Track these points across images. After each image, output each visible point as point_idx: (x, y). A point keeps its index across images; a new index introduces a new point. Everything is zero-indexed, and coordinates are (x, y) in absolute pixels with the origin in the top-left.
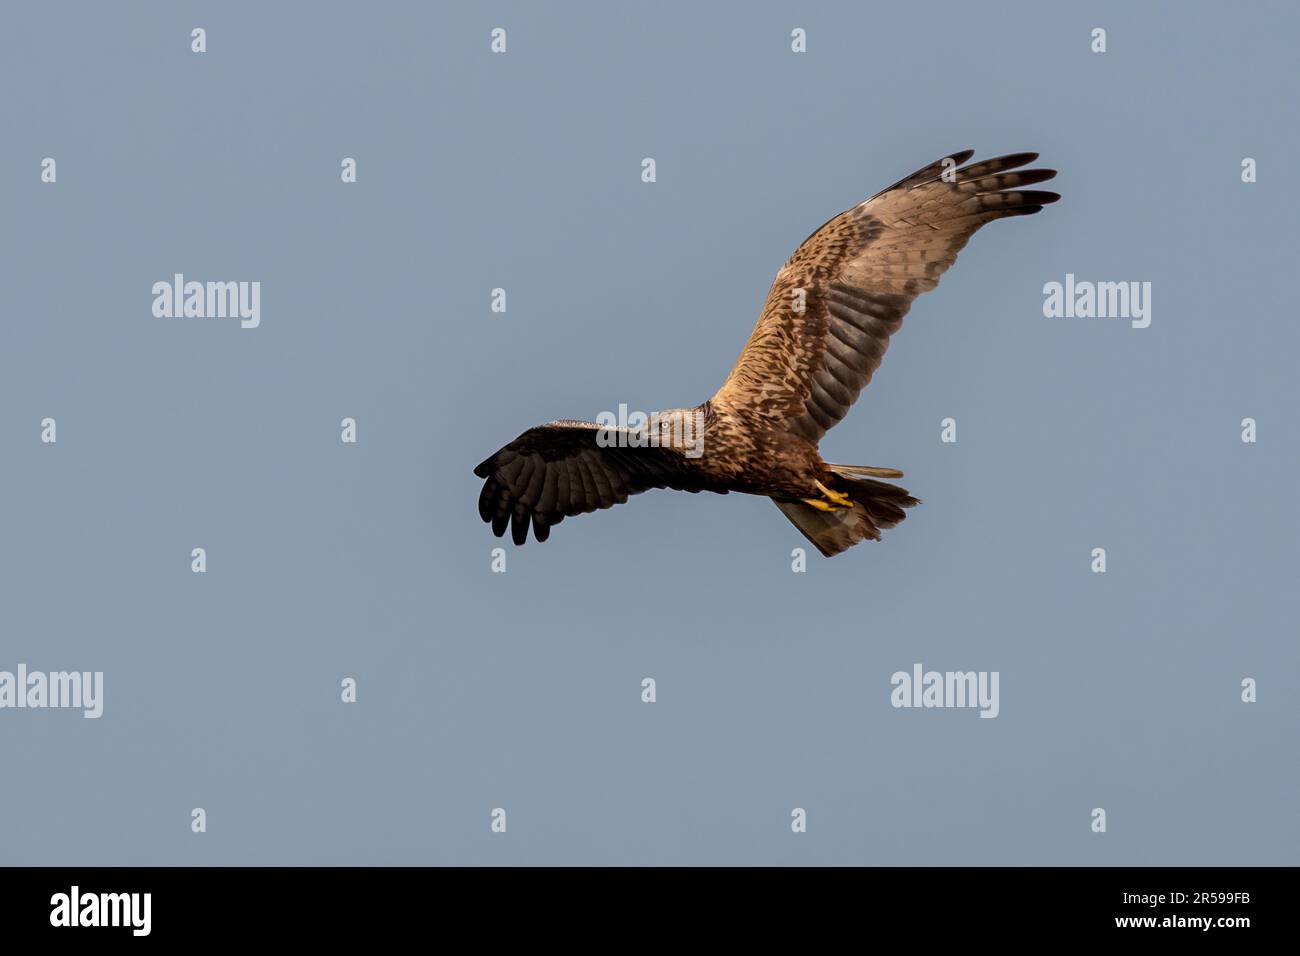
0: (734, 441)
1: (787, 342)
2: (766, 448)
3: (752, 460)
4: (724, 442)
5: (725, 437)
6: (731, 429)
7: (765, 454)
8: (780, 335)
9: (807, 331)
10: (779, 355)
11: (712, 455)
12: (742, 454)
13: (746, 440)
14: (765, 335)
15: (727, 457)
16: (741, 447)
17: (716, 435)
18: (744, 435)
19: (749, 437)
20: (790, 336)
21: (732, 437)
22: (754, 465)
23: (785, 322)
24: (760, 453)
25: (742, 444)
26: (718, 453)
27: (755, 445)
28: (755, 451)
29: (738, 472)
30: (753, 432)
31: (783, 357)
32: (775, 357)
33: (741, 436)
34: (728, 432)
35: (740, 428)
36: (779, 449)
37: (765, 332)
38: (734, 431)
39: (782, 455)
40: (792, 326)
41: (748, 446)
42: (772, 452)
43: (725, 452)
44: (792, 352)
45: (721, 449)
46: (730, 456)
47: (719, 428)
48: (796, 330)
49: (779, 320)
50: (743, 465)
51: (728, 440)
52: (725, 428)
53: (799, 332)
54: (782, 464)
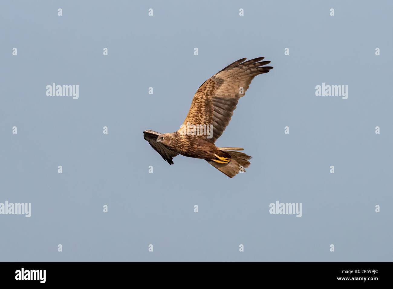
0: (183, 143)
1: (200, 114)
2: (194, 145)
3: (189, 148)
4: (180, 143)
5: (180, 142)
6: (183, 139)
7: (194, 147)
8: (197, 113)
9: (206, 111)
10: (198, 118)
11: (177, 146)
12: (186, 147)
13: (187, 143)
14: (192, 113)
15: (181, 147)
16: (186, 145)
17: (178, 141)
18: (187, 141)
19: (188, 142)
20: (201, 113)
21: (183, 142)
22: (190, 150)
23: (198, 109)
24: (192, 147)
25: (186, 144)
26: (179, 146)
27: (190, 144)
28: (190, 146)
29: (185, 152)
30: (190, 140)
31: (199, 119)
32: (196, 119)
33: (185, 142)
34: (181, 140)
35: (185, 139)
36: (199, 145)
37: (192, 112)
38: (183, 140)
39: (200, 147)
40: (201, 110)
41: (188, 144)
42: (196, 146)
43: (181, 146)
44: (202, 117)
45: (179, 145)
46: (182, 147)
47: (179, 139)
48: (202, 111)
49: (196, 109)
50: (187, 150)
51: (182, 142)
52: (181, 139)
53: (204, 111)
54: (200, 149)
